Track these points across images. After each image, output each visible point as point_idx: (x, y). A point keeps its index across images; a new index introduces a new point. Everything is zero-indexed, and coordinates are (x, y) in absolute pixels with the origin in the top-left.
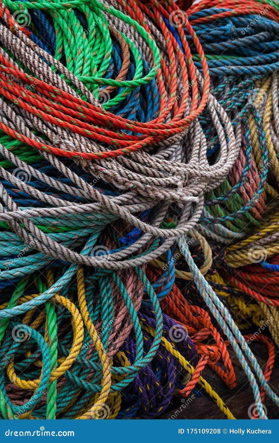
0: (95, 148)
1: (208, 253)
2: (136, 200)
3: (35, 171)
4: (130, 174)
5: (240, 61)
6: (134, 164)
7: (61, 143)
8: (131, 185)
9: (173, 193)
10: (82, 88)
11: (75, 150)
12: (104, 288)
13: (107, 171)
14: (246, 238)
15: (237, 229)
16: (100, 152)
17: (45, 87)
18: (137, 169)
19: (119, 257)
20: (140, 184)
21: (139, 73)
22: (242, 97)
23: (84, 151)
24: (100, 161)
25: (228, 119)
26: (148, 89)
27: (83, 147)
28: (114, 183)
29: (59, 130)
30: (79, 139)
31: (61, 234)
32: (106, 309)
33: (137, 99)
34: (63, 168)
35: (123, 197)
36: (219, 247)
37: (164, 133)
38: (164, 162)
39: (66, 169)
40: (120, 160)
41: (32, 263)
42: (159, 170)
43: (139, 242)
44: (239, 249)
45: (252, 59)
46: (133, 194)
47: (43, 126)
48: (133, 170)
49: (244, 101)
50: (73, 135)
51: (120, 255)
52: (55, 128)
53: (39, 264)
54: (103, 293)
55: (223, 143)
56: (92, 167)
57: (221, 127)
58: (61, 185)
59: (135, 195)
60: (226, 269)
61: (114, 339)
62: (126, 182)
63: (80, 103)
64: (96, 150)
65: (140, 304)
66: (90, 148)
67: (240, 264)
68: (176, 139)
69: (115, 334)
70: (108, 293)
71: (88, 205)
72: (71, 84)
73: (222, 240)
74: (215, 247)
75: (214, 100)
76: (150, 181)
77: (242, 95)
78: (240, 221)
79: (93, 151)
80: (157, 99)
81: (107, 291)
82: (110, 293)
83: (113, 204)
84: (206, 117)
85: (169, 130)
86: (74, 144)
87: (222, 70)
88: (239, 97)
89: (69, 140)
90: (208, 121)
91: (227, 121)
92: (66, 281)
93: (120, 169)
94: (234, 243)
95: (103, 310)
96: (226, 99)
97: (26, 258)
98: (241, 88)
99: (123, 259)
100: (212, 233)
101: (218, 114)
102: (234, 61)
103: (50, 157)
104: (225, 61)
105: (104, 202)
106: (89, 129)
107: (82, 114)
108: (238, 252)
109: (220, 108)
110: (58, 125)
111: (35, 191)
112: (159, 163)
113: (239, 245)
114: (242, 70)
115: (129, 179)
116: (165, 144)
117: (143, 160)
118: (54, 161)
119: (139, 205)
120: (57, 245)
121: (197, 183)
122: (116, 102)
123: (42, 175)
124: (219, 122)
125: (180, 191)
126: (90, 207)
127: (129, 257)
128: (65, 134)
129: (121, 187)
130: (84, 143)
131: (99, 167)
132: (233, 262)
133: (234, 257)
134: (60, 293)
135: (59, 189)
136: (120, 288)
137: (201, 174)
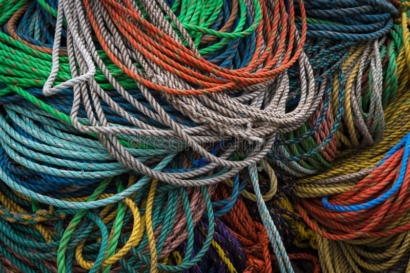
0: (180, 86)
1: (274, 183)
2: (208, 133)
3: (129, 96)
4: (205, 111)
5: (339, 27)
6: (212, 103)
7: (153, 77)
8: (205, 121)
9: (241, 132)
10: (184, 34)
11: (163, 85)
12: (171, 198)
13: (185, 106)
14: (315, 175)
15: (309, 167)
16: (184, 89)
17: (153, 29)
18: (214, 107)
19: (186, 177)
20: (212, 121)
21: (240, 27)
22: (332, 59)
23: (171, 86)
24: (182, 97)
25: (312, 76)
26: (248, 41)
27: (170, 83)
28: (190, 117)
29: (155, 66)
30: (169, 76)
31: (140, 150)
32: (169, 216)
33: (234, 49)
34: (150, 97)
35: (196, 129)
36: (291, 179)
37: (246, 81)
38: (240, 105)
39: (152, 99)
40: (201, 99)
41: (112, 170)
42: (234, 111)
43: (207, 166)
44: (309, 183)
45: (350, 28)
46: (206, 128)
47: (143, 61)
48: (210, 108)
49: (333, 62)
50: (165, 72)
51: (187, 175)
52: (152, 64)
53: (118, 171)
54: (169, 203)
55: (303, 96)
56: (174, 101)
57: (305, 82)
58: (147, 111)
59: (207, 128)
60: (294, 197)
61: (172, 241)
62: (200, 117)
63: (177, 46)
64: (181, 88)
65: (201, 216)
66: (176, 84)
67: (305, 195)
68: (260, 87)
69: (173, 236)
70: (173, 203)
71: (164, 131)
72: (176, 29)
73: (294, 173)
74: (287, 177)
75: (305, 58)
76: (222, 119)
77: (332, 56)
78: (313, 161)
79: (178, 87)
80: (252, 51)
81: (173, 202)
82: (175, 203)
83: (184, 134)
84: (296, 71)
85: (251, 79)
86: (164, 79)
87: (320, 33)
88: (329, 58)
89: (161, 75)
90: (297, 74)
91: (311, 78)
92: (137, 188)
93: (197, 106)
94: (305, 178)
95: (166, 217)
96: (318, 58)
97: (107, 165)
98: (333, 51)
99: (190, 178)
100: (285, 166)
101: (306, 70)
102: (334, 26)
103: (142, 88)
104: (325, 26)
105: (177, 131)
106: (179, 69)
107: (177, 56)
108: (307, 185)
109: (309, 65)
110: (154, 62)
111: (124, 112)
112: (235, 105)
113: (309, 179)
114: (338, 36)
115: (204, 115)
116: (248, 90)
117: (221, 100)
118: (144, 91)
119: (210, 137)
120: (132, 159)
121: (267, 126)
122: (214, 49)
123: (134, 101)
124: (304, 77)
125: (248, 132)
126: (165, 133)
127: (195, 178)
128: (159, 70)
129: (196, 121)
130: (173, 80)
131: (180, 102)
132: (300, 192)
133: (302, 188)
134: (130, 197)
135: (145, 114)
136: (184, 201)
137: (271, 120)
